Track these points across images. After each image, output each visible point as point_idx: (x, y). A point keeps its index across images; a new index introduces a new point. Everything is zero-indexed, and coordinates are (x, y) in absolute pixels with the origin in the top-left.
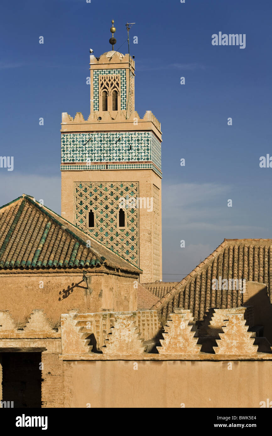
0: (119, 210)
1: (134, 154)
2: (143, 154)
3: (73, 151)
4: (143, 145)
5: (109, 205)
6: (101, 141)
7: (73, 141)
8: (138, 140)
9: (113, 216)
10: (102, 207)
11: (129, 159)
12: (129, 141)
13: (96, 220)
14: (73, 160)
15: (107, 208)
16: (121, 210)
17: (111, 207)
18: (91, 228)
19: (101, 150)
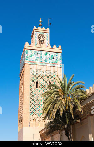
0: (49, 82)
1: (55, 61)
2: (58, 61)
3: (30, 56)
4: (58, 58)
5: (45, 79)
6: (42, 54)
7: (30, 53)
8: (56, 56)
9: (46, 84)
10: (42, 80)
11: (53, 62)
12: (53, 55)
13: (39, 85)
14: (30, 60)
15: (44, 80)
16: (50, 82)
17: (46, 80)
18: (37, 88)
19: (42, 58)
